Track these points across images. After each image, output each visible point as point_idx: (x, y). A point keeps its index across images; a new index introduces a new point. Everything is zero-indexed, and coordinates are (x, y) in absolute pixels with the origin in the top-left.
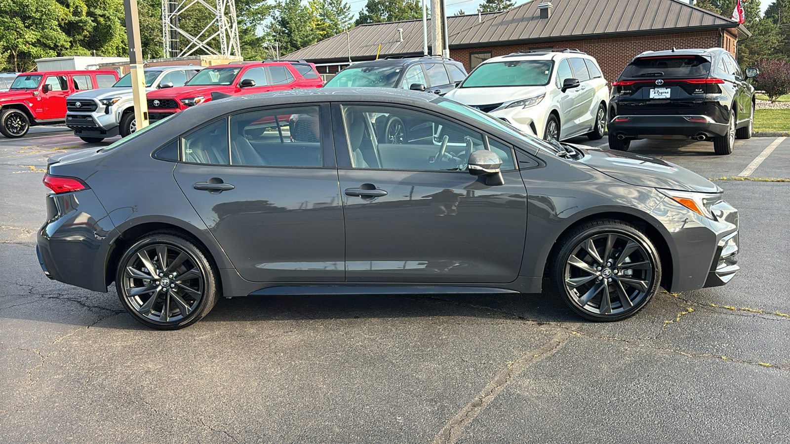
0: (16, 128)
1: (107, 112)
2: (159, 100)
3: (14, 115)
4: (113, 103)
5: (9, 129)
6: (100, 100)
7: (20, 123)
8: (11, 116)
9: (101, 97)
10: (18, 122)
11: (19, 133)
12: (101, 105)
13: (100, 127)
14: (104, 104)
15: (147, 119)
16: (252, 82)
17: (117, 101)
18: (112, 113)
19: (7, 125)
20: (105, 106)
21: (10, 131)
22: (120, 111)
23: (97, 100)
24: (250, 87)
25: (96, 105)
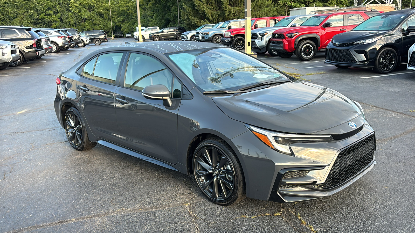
0: (240, 45)
1: (262, 40)
2: (278, 35)
3: (240, 40)
4: (265, 35)
5: (236, 46)
6: (259, 34)
7: (242, 43)
8: (238, 40)
9: (260, 32)
10: (241, 42)
11: (240, 48)
12: (259, 36)
13: (258, 47)
14: (261, 36)
15: (250, 46)
16: (330, 24)
17: (267, 34)
18: (263, 40)
19: (236, 44)
20: (261, 37)
21: (237, 47)
22: (267, 39)
23: (258, 34)
24: (329, 27)
25: (257, 36)
